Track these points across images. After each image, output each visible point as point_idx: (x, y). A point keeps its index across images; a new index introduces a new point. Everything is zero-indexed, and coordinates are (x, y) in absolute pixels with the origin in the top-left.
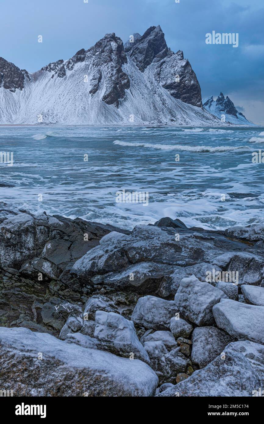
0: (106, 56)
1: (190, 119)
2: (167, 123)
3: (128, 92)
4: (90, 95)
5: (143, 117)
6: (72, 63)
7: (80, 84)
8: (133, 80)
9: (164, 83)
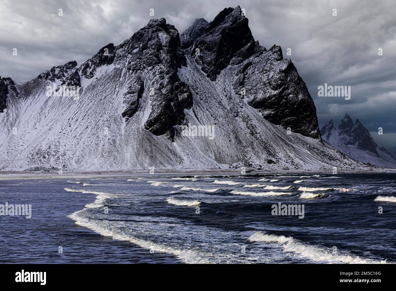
0: (151, 55)
1: (301, 159)
2: (261, 166)
3: (190, 113)
4: (124, 119)
5: (218, 156)
6: (92, 67)
7: (106, 100)
8: (197, 94)
9: (252, 98)
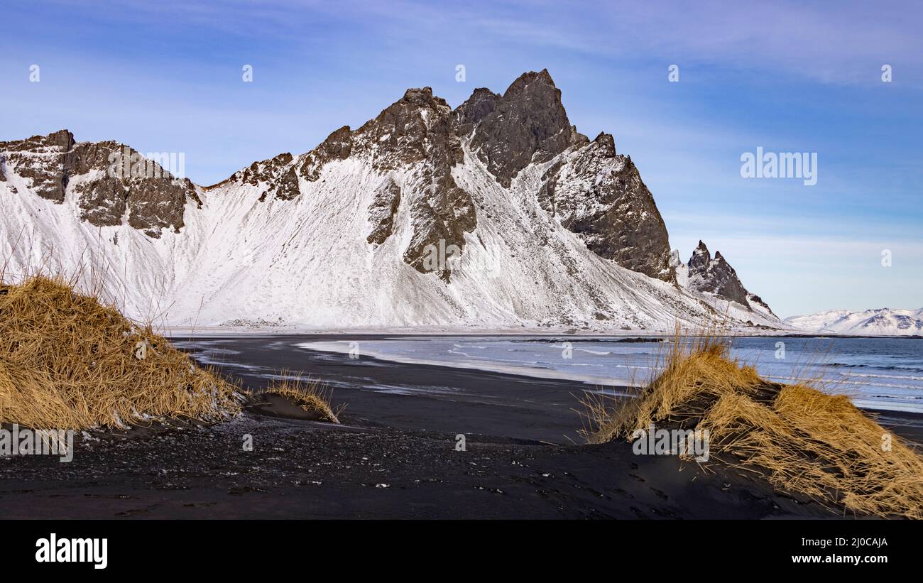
0: (410, 144)
1: (648, 314)
2: (586, 324)
3: (473, 239)
4: (371, 246)
5: (519, 306)
6: (317, 162)
7: (341, 215)
8: (482, 208)
9: (568, 216)
